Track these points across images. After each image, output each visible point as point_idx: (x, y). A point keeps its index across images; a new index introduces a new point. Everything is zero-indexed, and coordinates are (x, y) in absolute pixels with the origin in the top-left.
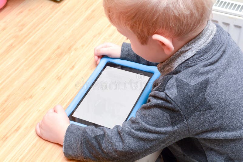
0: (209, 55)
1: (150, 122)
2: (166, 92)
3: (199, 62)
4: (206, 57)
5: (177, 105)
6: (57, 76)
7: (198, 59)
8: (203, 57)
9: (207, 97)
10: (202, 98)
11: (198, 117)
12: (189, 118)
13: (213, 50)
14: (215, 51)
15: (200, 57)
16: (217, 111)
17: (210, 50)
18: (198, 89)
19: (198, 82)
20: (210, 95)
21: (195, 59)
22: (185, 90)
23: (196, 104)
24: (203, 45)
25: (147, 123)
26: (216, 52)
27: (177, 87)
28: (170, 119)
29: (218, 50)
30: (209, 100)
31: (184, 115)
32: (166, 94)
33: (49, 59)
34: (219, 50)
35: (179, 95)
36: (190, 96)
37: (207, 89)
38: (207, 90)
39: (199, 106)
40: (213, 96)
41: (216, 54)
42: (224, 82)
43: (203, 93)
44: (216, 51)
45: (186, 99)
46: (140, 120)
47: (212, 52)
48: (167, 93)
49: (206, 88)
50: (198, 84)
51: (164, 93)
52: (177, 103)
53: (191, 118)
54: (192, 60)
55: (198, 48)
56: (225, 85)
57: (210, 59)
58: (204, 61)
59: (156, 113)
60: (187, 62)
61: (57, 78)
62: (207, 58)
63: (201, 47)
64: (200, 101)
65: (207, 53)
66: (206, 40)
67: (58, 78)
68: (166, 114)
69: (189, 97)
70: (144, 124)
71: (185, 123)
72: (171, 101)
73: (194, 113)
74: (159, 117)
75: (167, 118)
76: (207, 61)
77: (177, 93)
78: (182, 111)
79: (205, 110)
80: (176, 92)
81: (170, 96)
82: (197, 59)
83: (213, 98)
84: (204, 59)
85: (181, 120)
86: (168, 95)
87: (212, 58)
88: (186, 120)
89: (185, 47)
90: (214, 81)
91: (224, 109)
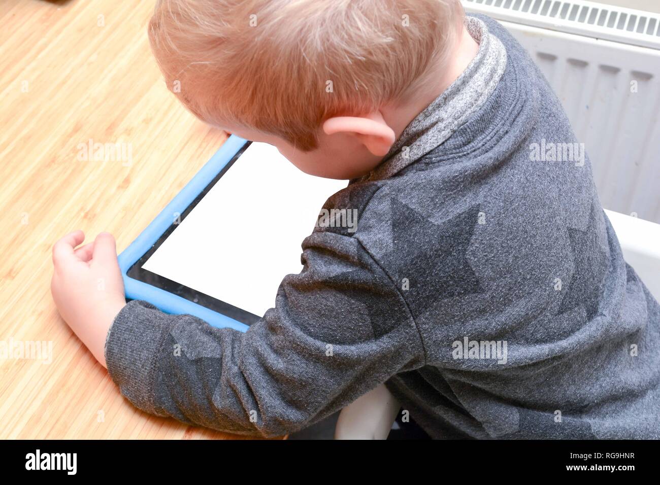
0: (488, 138)
1: (315, 326)
2: (361, 238)
3: (460, 157)
4: (480, 145)
5: (390, 278)
6: (82, 209)
7: (458, 151)
8: (472, 144)
9: (472, 258)
10: (459, 262)
11: (445, 310)
12: (421, 313)
13: (497, 120)
14: (503, 125)
15: (465, 145)
16: (492, 297)
17: (490, 122)
18: (449, 236)
19: (450, 217)
20: (480, 254)
21: (450, 149)
22: (415, 235)
23: (440, 278)
24: (469, 111)
25: (305, 329)
26: (506, 128)
27: (394, 225)
28: (368, 319)
29: (511, 119)
30: (475, 266)
31: (408, 305)
32: (360, 243)
33: (53, 161)
34: (514, 121)
35: (398, 249)
36: (426, 255)
37: (474, 237)
38: (472, 241)
39: (451, 282)
40: (486, 256)
41: (507, 132)
42: (521, 219)
43: (463, 246)
44: (508, 123)
45: (417, 262)
46: (286, 322)
47: (496, 129)
48: (365, 243)
49: (471, 235)
50: (449, 221)
51: (352, 240)
52: (390, 273)
53: (428, 313)
54: (442, 151)
55: (456, 122)
56: (521, 228)
57: (492, 147)
58: (475, 157)
59: (329, 303)
60: (427, 158)
61: (82, 214)
62: (483, 145)
63: (463, 118)
64: (453, 269)
65: (482, 131)
66: (476, 96)
67: (86, 216)
68: (357, 303)
69: (423, 256)
70: (299, 333)
71: (410, 327)
72: (375, 266)
73: (436, 299)
74: (337, 313)
75: (360, 314)
76: (483, 156)
77: (391, 245)
78: (401, 294)
79: (465, 294)
80: (390, 241)
81: (372, 251)
82: (455, 149)
83: (486, 261)
84: (474, 151)
85: (401, 319)
86: (368, 247)
87: (495, 145)
88: (412, 319)
89: (419, 121)
90: (493, 217)
91: (509, 290)
